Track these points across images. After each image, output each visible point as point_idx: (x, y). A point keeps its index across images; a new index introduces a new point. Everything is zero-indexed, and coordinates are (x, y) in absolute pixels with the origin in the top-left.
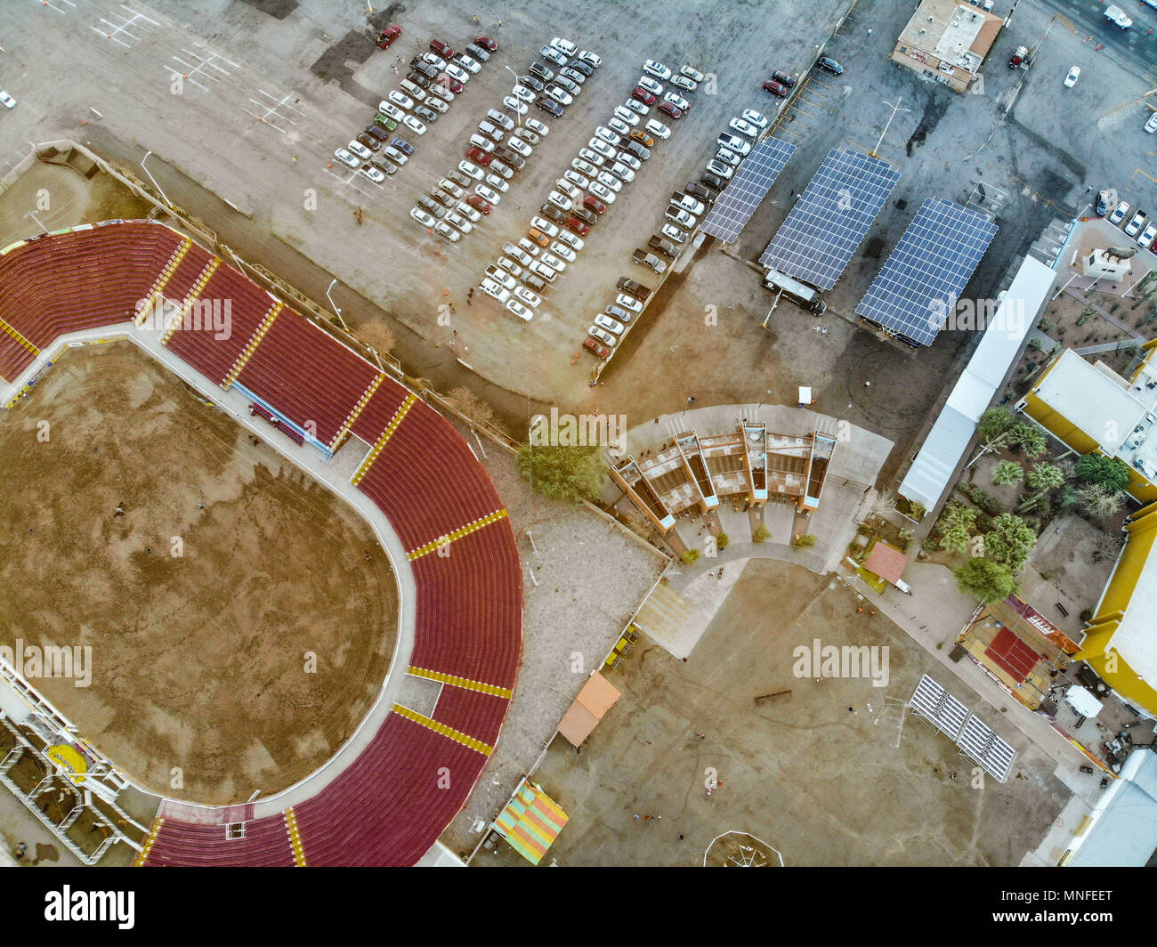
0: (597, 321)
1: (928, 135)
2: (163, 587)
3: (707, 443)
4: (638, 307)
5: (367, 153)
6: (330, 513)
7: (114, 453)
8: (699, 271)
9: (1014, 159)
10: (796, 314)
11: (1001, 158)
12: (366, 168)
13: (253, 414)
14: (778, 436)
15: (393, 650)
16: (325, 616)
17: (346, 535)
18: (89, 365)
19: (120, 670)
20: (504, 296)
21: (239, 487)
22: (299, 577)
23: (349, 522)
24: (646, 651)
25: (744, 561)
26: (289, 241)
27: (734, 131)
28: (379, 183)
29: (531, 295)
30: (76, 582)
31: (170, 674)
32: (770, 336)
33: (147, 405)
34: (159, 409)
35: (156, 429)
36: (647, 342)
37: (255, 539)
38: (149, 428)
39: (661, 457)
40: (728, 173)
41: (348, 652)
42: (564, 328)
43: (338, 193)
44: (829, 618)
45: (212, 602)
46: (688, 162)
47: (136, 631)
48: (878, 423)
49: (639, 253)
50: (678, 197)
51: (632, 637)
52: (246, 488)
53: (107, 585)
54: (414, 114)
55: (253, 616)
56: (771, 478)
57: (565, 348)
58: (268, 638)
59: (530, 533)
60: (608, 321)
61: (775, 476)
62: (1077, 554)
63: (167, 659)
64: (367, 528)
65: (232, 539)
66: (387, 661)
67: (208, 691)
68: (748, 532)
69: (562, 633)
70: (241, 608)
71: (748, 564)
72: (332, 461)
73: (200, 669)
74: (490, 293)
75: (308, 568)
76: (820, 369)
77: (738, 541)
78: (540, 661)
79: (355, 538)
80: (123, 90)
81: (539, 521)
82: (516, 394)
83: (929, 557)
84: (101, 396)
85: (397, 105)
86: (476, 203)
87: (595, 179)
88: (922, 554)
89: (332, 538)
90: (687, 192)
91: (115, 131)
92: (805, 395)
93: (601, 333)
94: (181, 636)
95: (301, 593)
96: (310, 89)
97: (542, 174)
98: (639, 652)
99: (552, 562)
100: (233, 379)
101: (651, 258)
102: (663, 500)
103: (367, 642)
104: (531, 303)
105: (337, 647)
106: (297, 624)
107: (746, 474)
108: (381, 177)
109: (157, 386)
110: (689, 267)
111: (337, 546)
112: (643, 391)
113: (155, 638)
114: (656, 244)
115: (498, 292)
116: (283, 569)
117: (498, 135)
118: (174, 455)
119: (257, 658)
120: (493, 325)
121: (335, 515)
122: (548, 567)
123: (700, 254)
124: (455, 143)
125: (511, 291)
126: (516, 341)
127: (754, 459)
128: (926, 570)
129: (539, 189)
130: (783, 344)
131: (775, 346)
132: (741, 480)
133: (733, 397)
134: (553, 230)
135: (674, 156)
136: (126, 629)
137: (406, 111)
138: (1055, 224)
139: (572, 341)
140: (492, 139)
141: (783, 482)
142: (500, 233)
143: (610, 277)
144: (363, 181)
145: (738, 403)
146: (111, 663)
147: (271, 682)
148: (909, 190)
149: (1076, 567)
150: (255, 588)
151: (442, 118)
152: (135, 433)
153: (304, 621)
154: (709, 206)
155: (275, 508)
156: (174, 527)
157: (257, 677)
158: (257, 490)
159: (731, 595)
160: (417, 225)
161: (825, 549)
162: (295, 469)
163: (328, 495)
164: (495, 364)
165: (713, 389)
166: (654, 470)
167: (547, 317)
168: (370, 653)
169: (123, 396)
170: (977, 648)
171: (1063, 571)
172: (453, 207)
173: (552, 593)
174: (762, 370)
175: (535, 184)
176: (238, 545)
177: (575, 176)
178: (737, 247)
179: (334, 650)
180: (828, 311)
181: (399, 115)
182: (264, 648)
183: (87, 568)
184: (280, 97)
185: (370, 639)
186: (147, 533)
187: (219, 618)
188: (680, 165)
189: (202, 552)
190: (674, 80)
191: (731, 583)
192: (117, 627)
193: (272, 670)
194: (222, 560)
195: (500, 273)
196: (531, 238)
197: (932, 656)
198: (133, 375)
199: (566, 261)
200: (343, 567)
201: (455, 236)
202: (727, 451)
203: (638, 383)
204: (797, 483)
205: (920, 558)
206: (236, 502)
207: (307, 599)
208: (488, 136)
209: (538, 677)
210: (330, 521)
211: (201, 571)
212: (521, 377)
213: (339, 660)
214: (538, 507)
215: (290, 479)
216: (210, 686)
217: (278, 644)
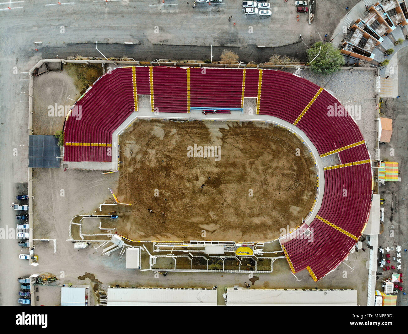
2: (223, 185)
6: (256, 128)
7: (170, 158)
13: (206, 114)
14: (385, 4)
16: (280, 158)
17: (266, 131)
18: (132, 137)
20: (256, 11)
21: (220, 140)
22: (262, 153)
23: (264, 127)
24: (386, 102)
29: (266, 4)
30: (195, 203)
31: (248, 206)
33: (166, 136)
34: (171, 134)
35: (176, 141)
37: (239, 152)
38: (174, 142)
39: (355, 35)
41: (296, 164)
42: (285, 9)
45: (241, 179)
52: (222, 139)
53: (206, 197)
55: (259, 174)
56: (392, 20)
57: (291, 17)
58: (268, 176)
61: (393, 18)
63: (243, 203)
64: (271, 125)
67: (263, 203)
70: (253, 174)
72: (244, 112)
74: (252, 13)
75: (263, 149)
79: (269, 130)
81: (326, 85)
84: (148, 144)
89: (263, 135)
95: (267, 157)
98: (384, 104)
99: (340, 95)
100: (190, 107)
102: (366, 50)
104: (268, 7)
105: (291, 164)
106: (274, 167)
107: (384, 23)
109: (163, 127)
111: (266, 136)
112: (328, 15)
113: (234, 200)
115: (254, 11)
116: (255, 154)
119: (270, 184)
122: (340, 97)
125: (257, 7)
126: (272, 26)
132: (384, 26)
147: (280, 188)
150: (252, 166)
152: (171, 147)
153: (275, 164)
155: (237, 139)
156: (210, 166)
157: (274, 189)
158: (226, 137)
162: (233, 123)
164: (271, 40)
167: (276, 9)
169: (155, 138)
176: (235, 157)
179: (291, 166)
182: (269, 180)
183: (195, 196)
186: (203, 174)
187: (248, 181)
189: (226, 167)
192: (219, 206)
193: (277, 184)
194: (234, 165)
195: (249, 3)
198: (152, 130)
200: (273, 141)
203: (325, 13)
206: (223, 145)
207: (270, 158)
210: (258, 130)
211: (230, 172)
212: (284, 38)
213: (295, 168)
214: (322, 80)
215: (233, 127)
216: (263, 201)
217: (273, 176)
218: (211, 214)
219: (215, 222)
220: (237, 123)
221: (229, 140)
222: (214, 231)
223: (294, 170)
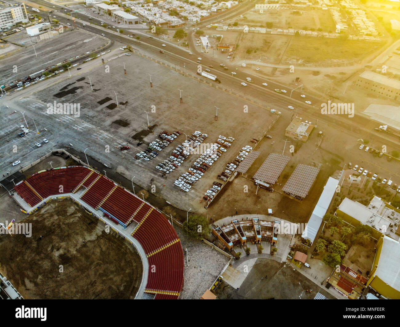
0: (207, 192)
1: (297, 151)
2: (68, 265)
3: (242, 222)
4: (219, 188)
5: (145, 154)
6: (124, 244)
7: (59, 226)
8: (236, 181)
9: (323, 157)
10: (265, 192)
11: (318, 156)
12: (145, 157)
13: (104, 216)
14: (263, 221)
15: (140, 286)
16: (119, 275)
17: (128, 251)
18: (57, 204)
19: (49, 289)
20: (181, 185)
21: (96, 237)
22: (111, 263)
23: (129, 247)
24: (225, 287)
25: (256, 259)
26: (121, 174)
27: (243, 150)
28: (148, 161)
29: (188, 185)
30: (40, 263)
31: (65, 291)
32: (258, 197)
33: (72, 214)
34: (76, 215)
35: (74, 221)
36: (222, 198)
37: (99, 251)
38: (72, 220)
39: (228, 226)
40: (243, 159)
41: (125, 286)
42: (198, 194)
43: (136, 163)
44: (284, 276)
45: (82, 270)
46: (231, 157)
47: (56, 278)
48: (293, 220)
49: (219, 176)
50: (229, 164)
51: (220, 280)
52: (98, 237)
53: (50, 264)
54: (159, 146)
55: (95, 274)
56: (262, 233)
57: (198, 199)
58: (99, 281)
59: (186, 250)
60: (211, 192)
61: (263, 232)
62: (361, 256)
63: (65, 287)
64: (134, 249)
65: (92, 251)
66: (138, 289)
67: (77, 297)
68: (256, 250)
69: (197, 280)
70: (92, 273)
71: (257, 260)
72: (126, 229)
73: (75, 290)
74: (176, 185)
75: (115, 260)
76: (274, 206)
77: (254, 253)
78: (189, 289)
79: (131, 251)
80: (79, 140)
81: (189, 247)
82: (183, 211)
83: (315, 257)
84: (59, 212)
85: (154, 145)
86: (174, 165)
87: (207, 160)
88: (312, 256)
89: (124, 251)
90: (231, 163)
91: (76, 149)
92: (270, 211)
93: (209, 195)
94: (70, 280)
95: (112, 268)
96: (131, 141)
97: (192, 159)
98: (222, 287)
99: (194, 259)
100: (99, 206)
101: (222, 177)
102: (229, 238)
103: (132, 283)
104: (188, 187)
105: (122, 284)
106: (109, 277)
107: (254, 231)
108: (149, 159)
109: (76, 209)
110: (233, 180)
111: (125, 254)
112: (222, 210)
113: (62, 280)
114: (223, 174)
115: (179, 184)
116: (107, 260)
117: (181, 151)
118: (78, 228)
119: (95, 287)
120: (177, 193)
121: (125, 245)
122: (192, 261)
123: (236, 177)
124: (169, 153)
125: (183, 184)
126: (184, 197)
127: (256, 227)
128: (314, 261)
129: (191, 162)
130: (262, 199)
131: (260, 200)
132: (253, 233)
133: (249, 212)
134: (195, 171)
135: (227, 156)
136: (53, 277)
137: (157, 146)
138: (337, 171)
139: (200, 197)
140: (179, 152)
141: (266, 234)
142: (180, 172)
143: (211, 182)
144: (144, 160)
145: (251, 214)
146: (46, 287)
147: (98, 295)
148: (294, 163)
149: (362, 260)
150: (97, 266)
151: (166, 148)
152: (67, 221)
153: (111, 276)
154: (237, 165)
155: (107, 243)
156: (74, 248)
157: (94, 293)
158: (102, 237)
159: (252, 269)
160: (157, 170)
161: (281, 255)
162: (114, 232)
163: (123, 239)
164: (177, 203)
165: (243, 210)
166: (226, 230)
167: (193, 191)
168: (132, 286)
169: (66, 212)
170: (334, 283)
171: (358, 261)
172: (168, 166)
173: (193, 268)
174: (257, 206)
175: (190, 161)
176: (93, 253)
177: (201, 159)
178: (247, 176)
179: (121, 285)
180: (274, 191)
181: (155, 147)
182: (98, 284)
183: (45, 259)
184: (123, 143)
185: (132, 282)
186: (65, 249)
187: (84, 275)
188: (229, 158)
189: (82, 255)
190: (227, 140)
191: (252, 265)
192: (50, 276)
193: (99, 291)
194: (87, 257)
195: (180, 180)
196: (189, 172)
197: (320, 287)
198: (70, 207)
199: (198, 178)
200: (126, 260)
201: (168, 172)
202: (248, 225)
203: (220, 208)
204: (270, 234)
205: (312, 258)
206: (94, 241)
207: (113, 269)
208: (178, 151)
209: (188, 294)
210: (123, 246)
211: (81, 260)
212: (185, 206)
213: (122, 288)
214: (189, 242)
215: (112, 235)
216: (78, 296)
217: (102, 283)
218: (40, 277)
219: (36, 284)
220: (116, 234)
221: (102, 241)
222: (28, 290)
223: (119, 289)
